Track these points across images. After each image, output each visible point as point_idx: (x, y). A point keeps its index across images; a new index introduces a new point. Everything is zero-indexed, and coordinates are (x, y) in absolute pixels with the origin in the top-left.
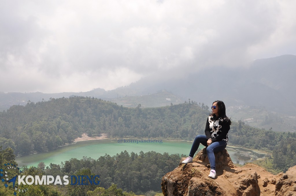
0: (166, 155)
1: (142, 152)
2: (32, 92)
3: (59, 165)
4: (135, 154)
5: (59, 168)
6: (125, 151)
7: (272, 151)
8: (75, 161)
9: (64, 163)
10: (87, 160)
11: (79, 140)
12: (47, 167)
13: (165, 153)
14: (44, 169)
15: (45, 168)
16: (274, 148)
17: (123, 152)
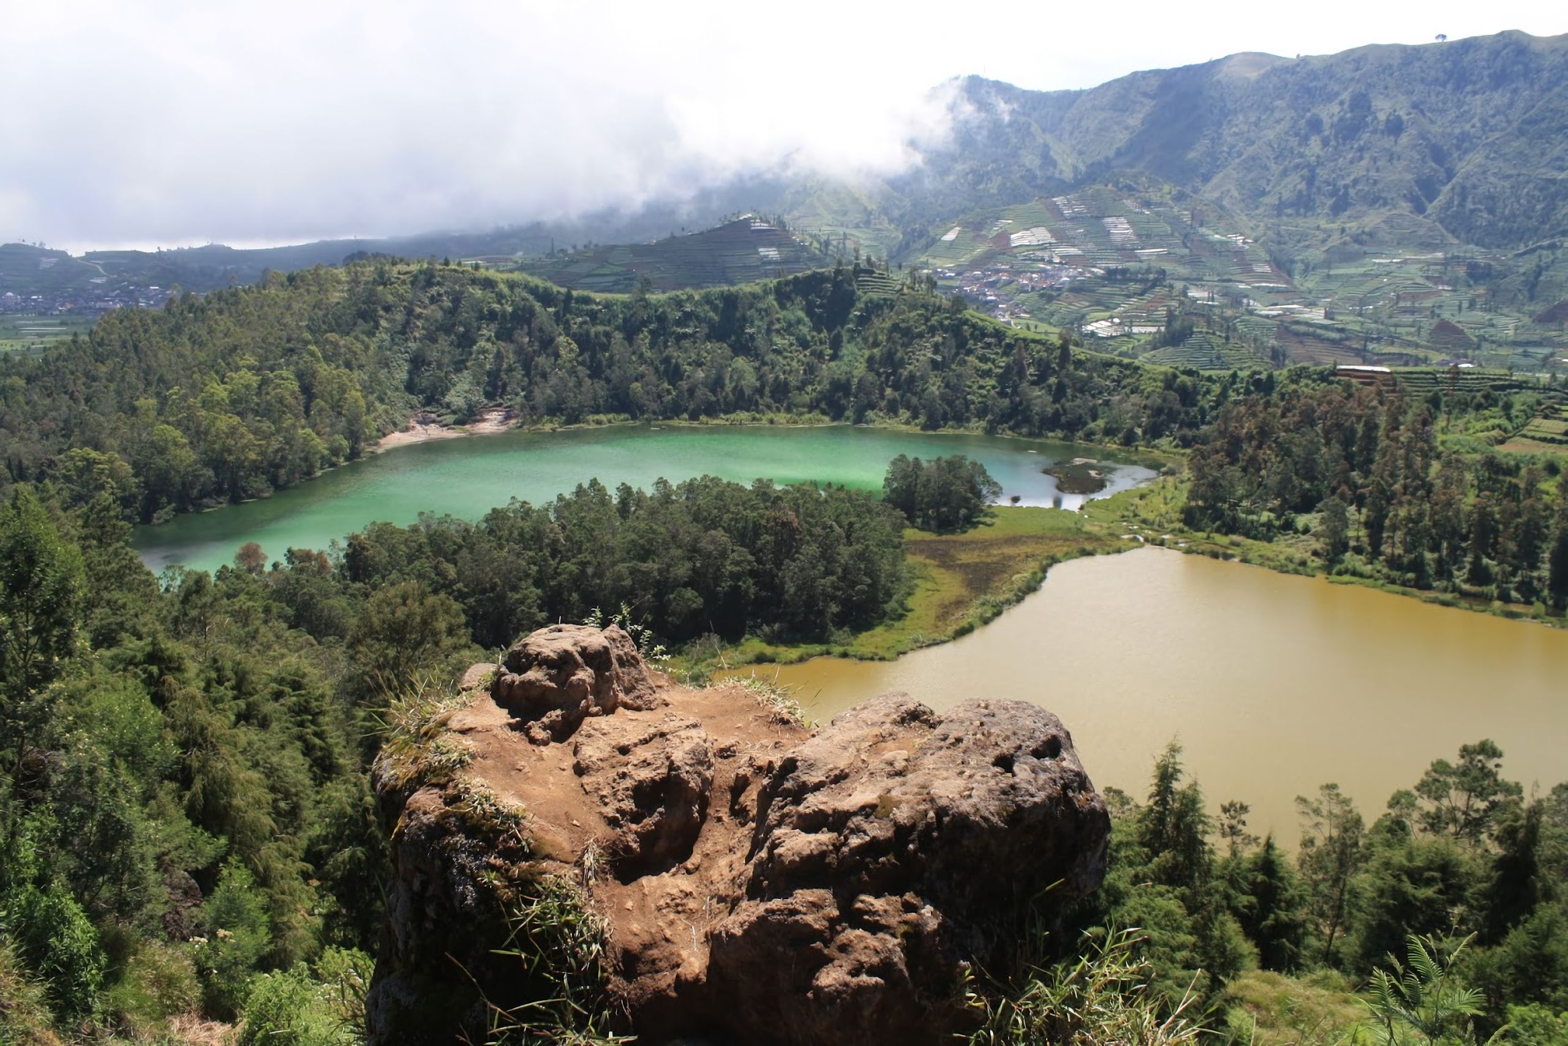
0: (763, 490)
1: (662, 482)
2: (186, 247)
3: (321, 554)
4: (635, 490)
5: (323, 566)
6: (594, 483)
7: (1188, 451)
8: (383, 533)
9: (344, 544)
10: (434, 527)
11: (396, 439)
12: (275, 566)
13: (759, 480)
14: (261, 572)
15: (268, 568)
16: (1194, 437)
17: (586, 485)
